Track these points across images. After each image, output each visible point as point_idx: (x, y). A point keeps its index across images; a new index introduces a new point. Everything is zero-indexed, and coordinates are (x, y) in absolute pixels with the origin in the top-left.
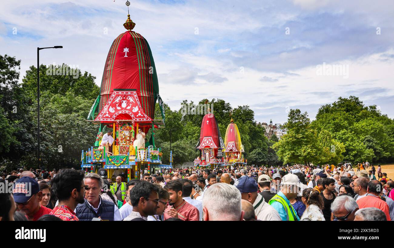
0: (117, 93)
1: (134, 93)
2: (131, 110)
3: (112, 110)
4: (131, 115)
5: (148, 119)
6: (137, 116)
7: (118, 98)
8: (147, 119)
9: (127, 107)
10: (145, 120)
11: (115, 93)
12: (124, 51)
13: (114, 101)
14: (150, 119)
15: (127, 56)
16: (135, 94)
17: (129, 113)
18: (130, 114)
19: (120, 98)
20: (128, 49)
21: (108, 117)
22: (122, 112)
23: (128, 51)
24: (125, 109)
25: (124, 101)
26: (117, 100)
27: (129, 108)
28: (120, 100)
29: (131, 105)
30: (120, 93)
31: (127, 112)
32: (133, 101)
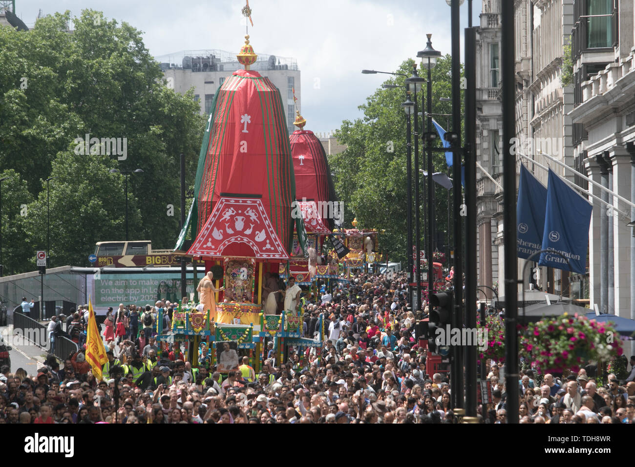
0: (227, 201)
1: (258, 202)
2: (252, 236)
3: (217, 235)
4: (253, 245)
5: (284, 256)
6: (264, 248)
7: (228, 211)
8: (281, 256)
9: (244, 229)
10: (277, 257)
11: (224, 201)
12: (242, 121)
13: (221, 216)
14: (286, 256)
15: (247, 132)
16: (260, 205)
17: (249, 242)
18: (251, 244)
19: (233, 212)
20: (250, 117)
21: (210, 248)
22: (236, 239)
23: (249, 122)
24: (241, 233)
25: (240, 218)
26: (227, 216)
27: (248, 232)
28: (231, 216)
29: (252, 226)
30: (232, 201)
31: (245, 240)
32: (257, 220)
